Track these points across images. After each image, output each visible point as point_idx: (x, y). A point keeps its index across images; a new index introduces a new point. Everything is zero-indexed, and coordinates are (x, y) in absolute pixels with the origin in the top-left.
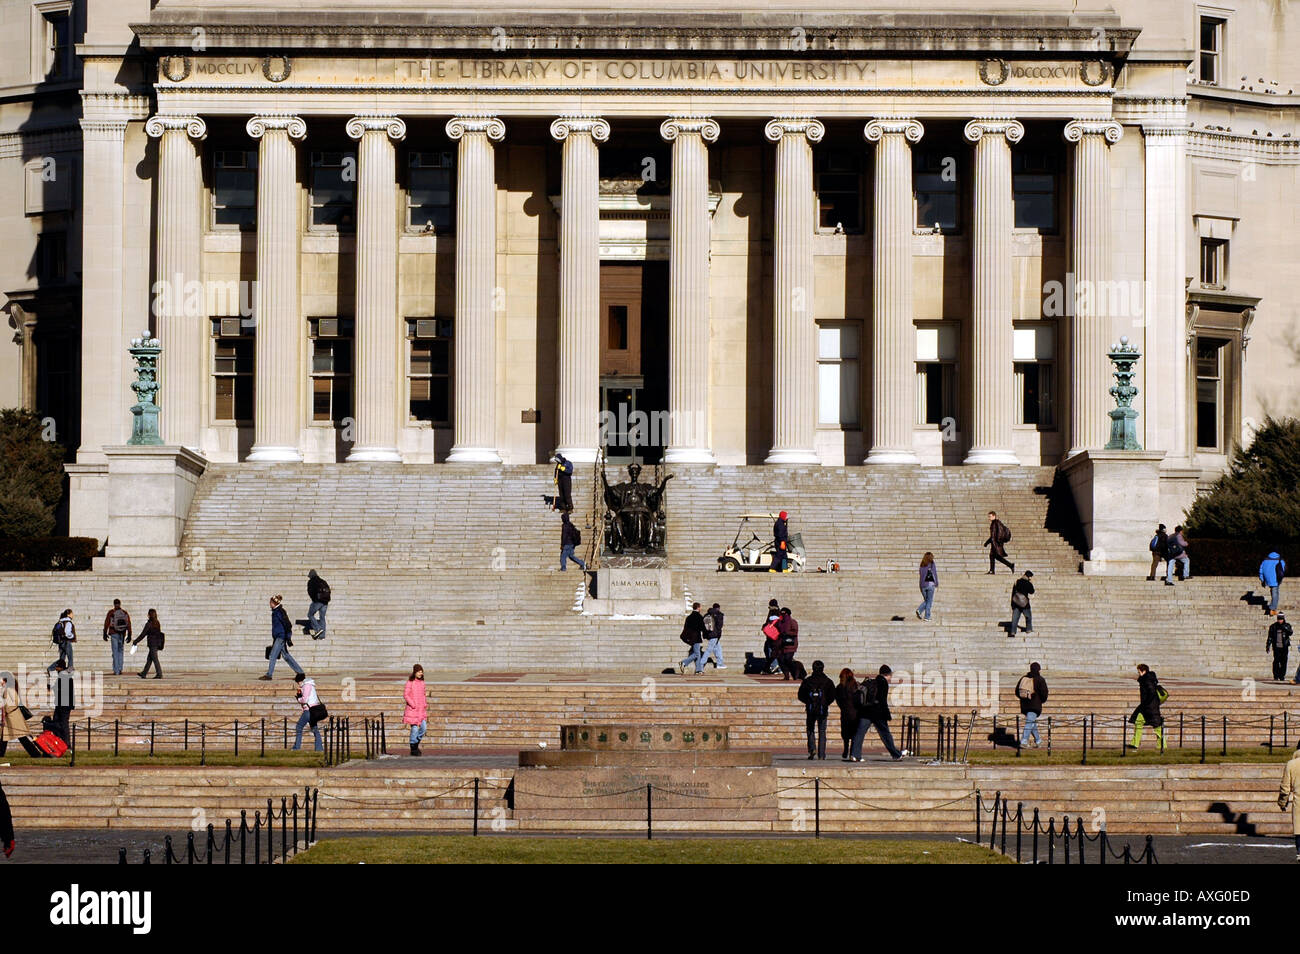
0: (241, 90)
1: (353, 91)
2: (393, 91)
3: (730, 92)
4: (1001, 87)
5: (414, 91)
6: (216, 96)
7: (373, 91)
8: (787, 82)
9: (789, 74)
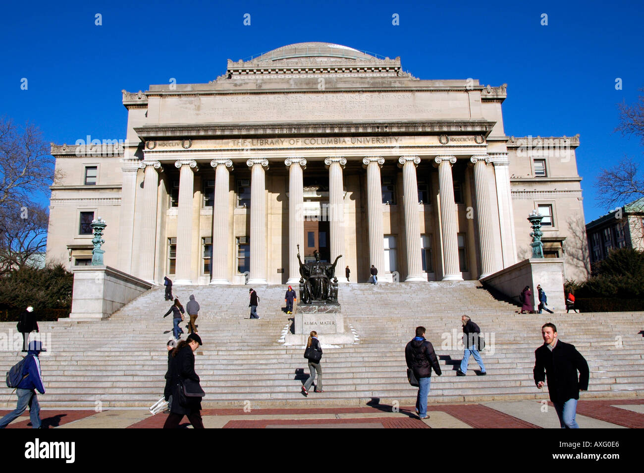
0: (174, 151)
1: (214, 150)
2: (228, 150)
3: (350, 148)
4: (447, 145)
5: (235, 150)
6: (165, 154)
7: (220, 150)
8: (370, 145)
9: (370, 142)
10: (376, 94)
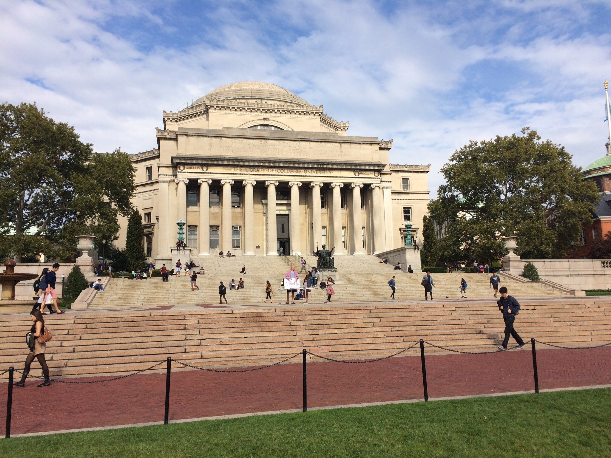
0: (197, 173)
1: (222, 174)
2: (231, 174)
3: (304, 176)
4: (358, 176)
5: (236, 174)
6: (191, 174)
7: (226, 174)
8: (315, 174)
9: (315, 173)
10: (319, 143)
